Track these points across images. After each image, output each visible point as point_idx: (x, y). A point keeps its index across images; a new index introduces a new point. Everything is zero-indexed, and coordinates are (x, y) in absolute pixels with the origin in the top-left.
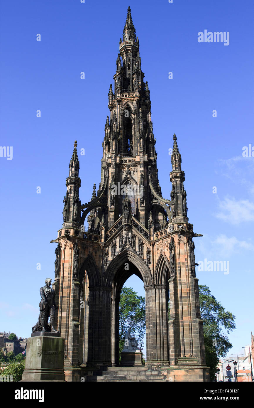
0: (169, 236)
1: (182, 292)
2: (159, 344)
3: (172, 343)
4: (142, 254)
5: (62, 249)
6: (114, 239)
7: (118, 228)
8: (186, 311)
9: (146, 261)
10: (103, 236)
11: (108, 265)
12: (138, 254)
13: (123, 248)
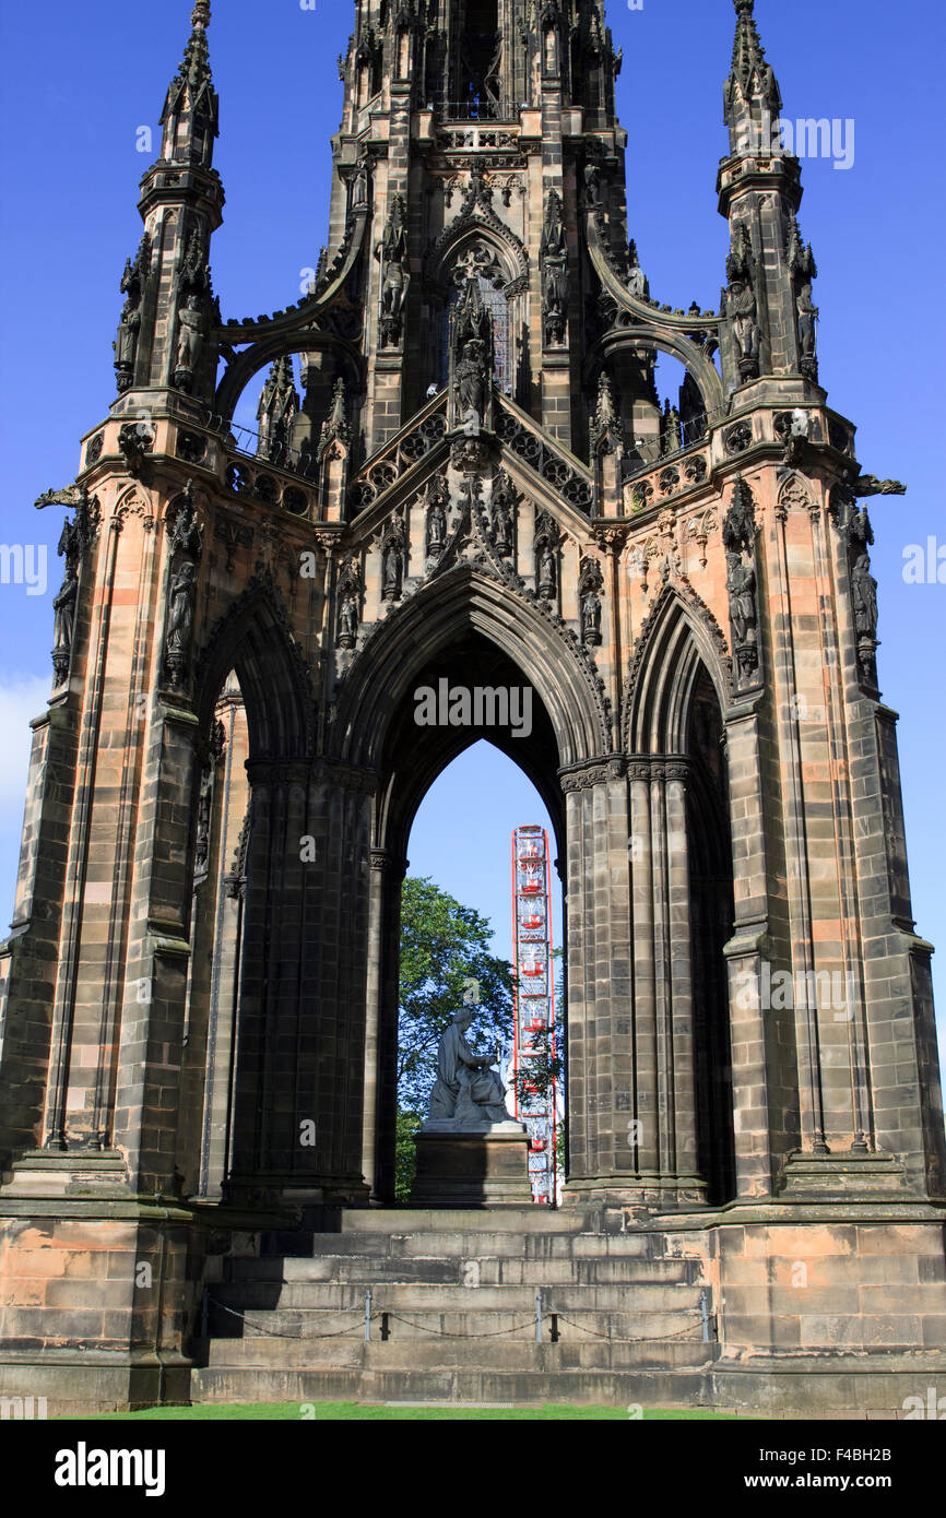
0: (717, 482)
1: (805, 781)
2: (651, 1085)
3: (748, 1072)
4: (555, 592)
5: (104, 530)
6: (400, 512)
7: (421, 453)
8: (825, 888)
9: (577, 631)
10: (337, 492)
11: (360, 646)
12: (531, 590)
13: (448, 561)
